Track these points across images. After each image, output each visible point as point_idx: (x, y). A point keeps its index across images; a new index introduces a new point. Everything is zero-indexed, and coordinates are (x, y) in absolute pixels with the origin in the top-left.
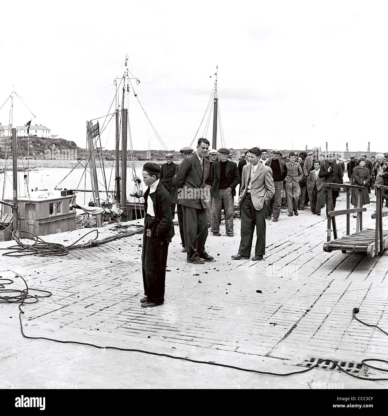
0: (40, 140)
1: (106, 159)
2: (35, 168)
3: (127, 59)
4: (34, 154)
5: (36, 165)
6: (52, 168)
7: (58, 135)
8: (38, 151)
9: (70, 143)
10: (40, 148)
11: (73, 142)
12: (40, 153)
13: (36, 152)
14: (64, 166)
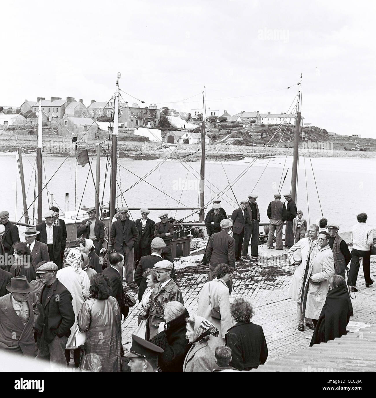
0: (291, 128)
1: (345, 149)
2: (274, 155)
3: (119, 78)
4: (282, 141)
5: (276, 153)
6: (290, 156)
7: (311, 123)
8: (286, 139)
9: (322, 131)
10: (289, 135)
11: (325, 130)
12: (287, 141)
13: (283, 139)
14: (302, 155)
